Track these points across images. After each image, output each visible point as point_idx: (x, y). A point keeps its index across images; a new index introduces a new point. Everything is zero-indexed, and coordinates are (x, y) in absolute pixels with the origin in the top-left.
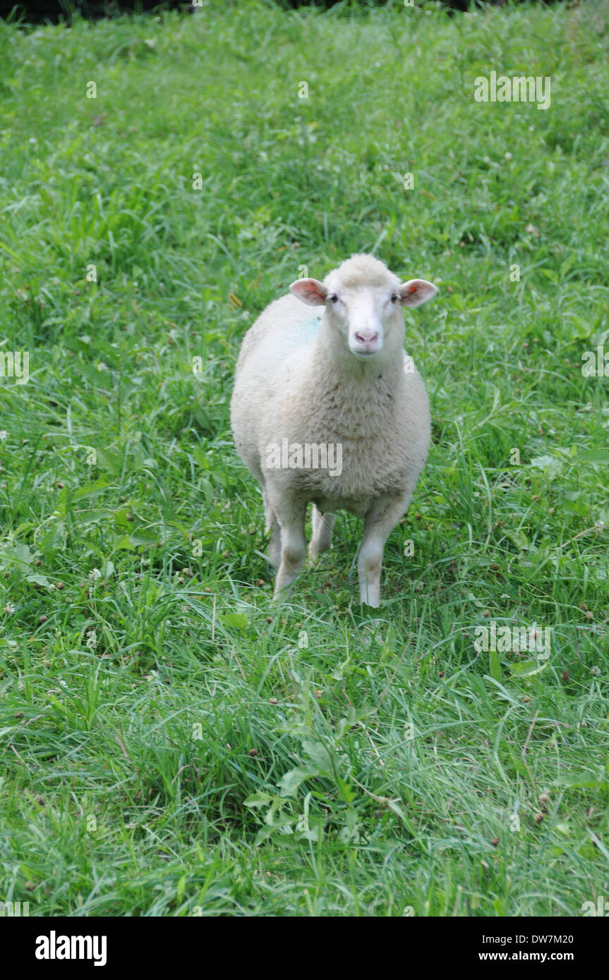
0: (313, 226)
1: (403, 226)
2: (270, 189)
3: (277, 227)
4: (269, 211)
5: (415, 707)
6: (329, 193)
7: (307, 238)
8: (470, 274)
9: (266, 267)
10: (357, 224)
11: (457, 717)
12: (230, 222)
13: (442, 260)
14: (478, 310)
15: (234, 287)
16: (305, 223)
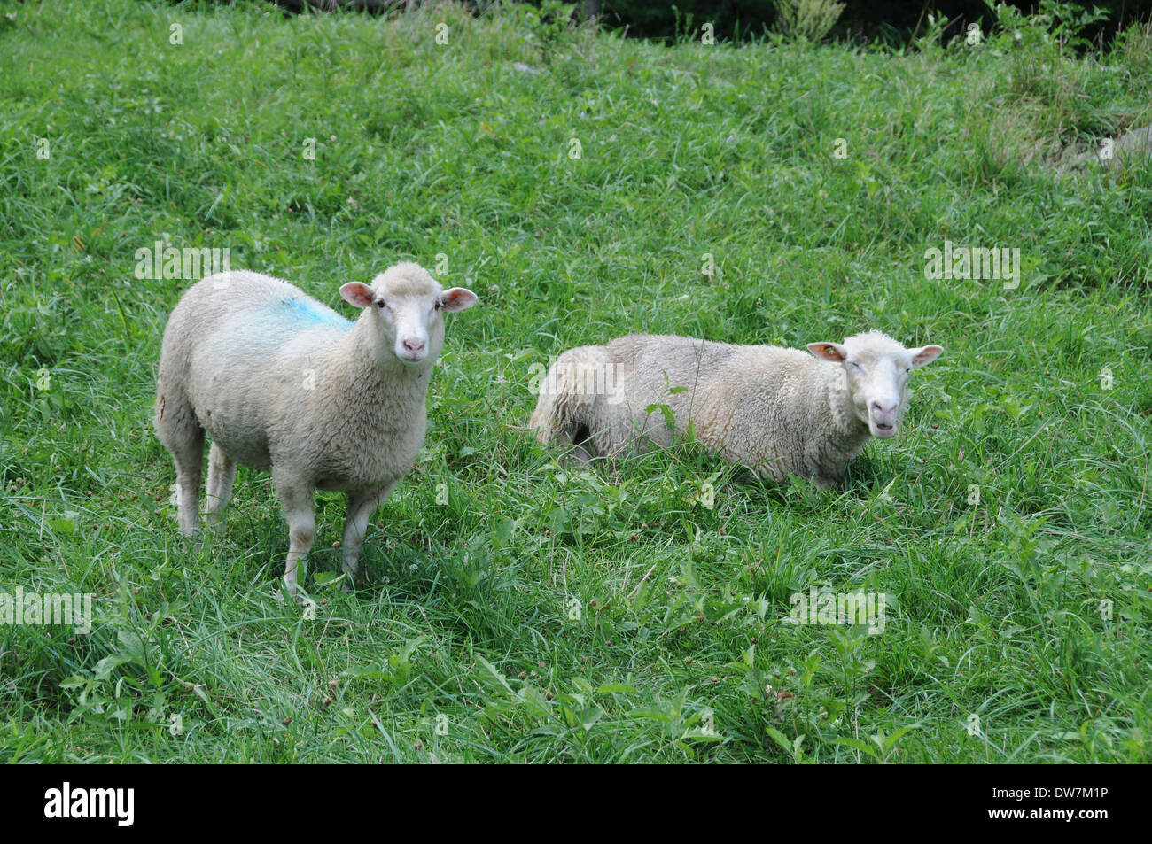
0: (155, 185)
1: (238, 192)
2: (118, 151)
3: (123, 184)
4: (116, 169)
5: (224, 606)
6: (172, 158)
7: (151, 196)
8: (296, 236)
9: (111, 219)
10: (196, 187)
11: (262, 616)
12: (78, 177)
13: (272, 223)
14: (301, 267)
15: (79, 234)
16: (148, 183)
